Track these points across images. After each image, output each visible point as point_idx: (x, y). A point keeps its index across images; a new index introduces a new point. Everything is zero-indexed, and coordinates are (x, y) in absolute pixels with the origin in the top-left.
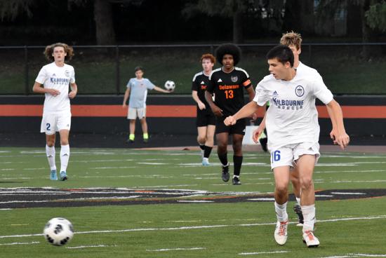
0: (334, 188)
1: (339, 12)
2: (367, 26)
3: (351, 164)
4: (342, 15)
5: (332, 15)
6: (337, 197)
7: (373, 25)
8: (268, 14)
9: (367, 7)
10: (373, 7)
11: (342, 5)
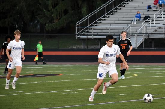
0: (37, 74)
1: (38, 26)
2: (46, 30)
3: (41, 67)
4: (39, 27)
5: (36, 27)
6: (37, 76)
7: (47, 30)
8: (18, 26)
9: (45, 25)
10: (47, 25)
11: (39, 24)
